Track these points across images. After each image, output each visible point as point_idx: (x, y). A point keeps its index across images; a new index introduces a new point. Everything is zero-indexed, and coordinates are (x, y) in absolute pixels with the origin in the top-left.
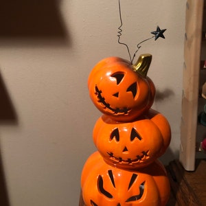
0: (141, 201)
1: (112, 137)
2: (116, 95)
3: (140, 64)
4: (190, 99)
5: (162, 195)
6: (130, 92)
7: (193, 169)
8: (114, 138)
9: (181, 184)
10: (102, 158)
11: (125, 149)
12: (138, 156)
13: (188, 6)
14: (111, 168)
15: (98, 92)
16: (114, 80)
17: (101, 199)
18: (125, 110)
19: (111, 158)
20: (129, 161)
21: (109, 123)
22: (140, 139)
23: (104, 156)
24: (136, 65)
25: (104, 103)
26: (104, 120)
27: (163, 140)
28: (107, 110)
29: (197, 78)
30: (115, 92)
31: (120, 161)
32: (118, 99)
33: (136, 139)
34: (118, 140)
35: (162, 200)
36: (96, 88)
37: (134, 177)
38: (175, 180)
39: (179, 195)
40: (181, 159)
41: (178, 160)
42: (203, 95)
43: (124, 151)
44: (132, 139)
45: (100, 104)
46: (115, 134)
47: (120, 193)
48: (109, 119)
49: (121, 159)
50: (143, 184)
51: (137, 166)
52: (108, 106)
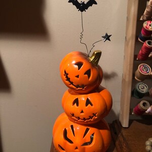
0: (91, 146)
1: (74, 104)
2: (77, 77)
3: (93, 57)
4: (127, 80)
5: (105, 142)
6: (87, 75)
7: (127, 126)
8: (75, 104)
9: (119, 135)
10: (67, 117)
11: (82, 112)
12: (90, 116)
13: (128, 19)
14: (72, 123)
15: (66, 74)
16: (76, 67)
17: (65, 144)
18: (83, 86)
19: (73, 117)
20: (84, 119)
21: (72, 94)
22: (92, 105)
23: (68, 115)
24: (91, 57)
25: (70, 81)
26: (70, 92)
27: (106, 106)
28: (71, 86)
29: (132, 66)
30: (77, 75)
31: (79, 119)
32: (78, 79)
33: (89, 105)
34: (78, 105)
35: (105, 145)
36: (65, 71)
37: (87, 130)
38: (116, 133)
39: (117, 143)
40: (120, 119)
41: (118, 120)
42: (135, 78)
43: (81, 113)
44: (87, 105)
45: (67, 82)
46: (76, 102)
47: (77, 140)
48: (73, 92)
49: (79, 118)
50: (93, 135)
51: (89, 123)
52: (72, 83)
